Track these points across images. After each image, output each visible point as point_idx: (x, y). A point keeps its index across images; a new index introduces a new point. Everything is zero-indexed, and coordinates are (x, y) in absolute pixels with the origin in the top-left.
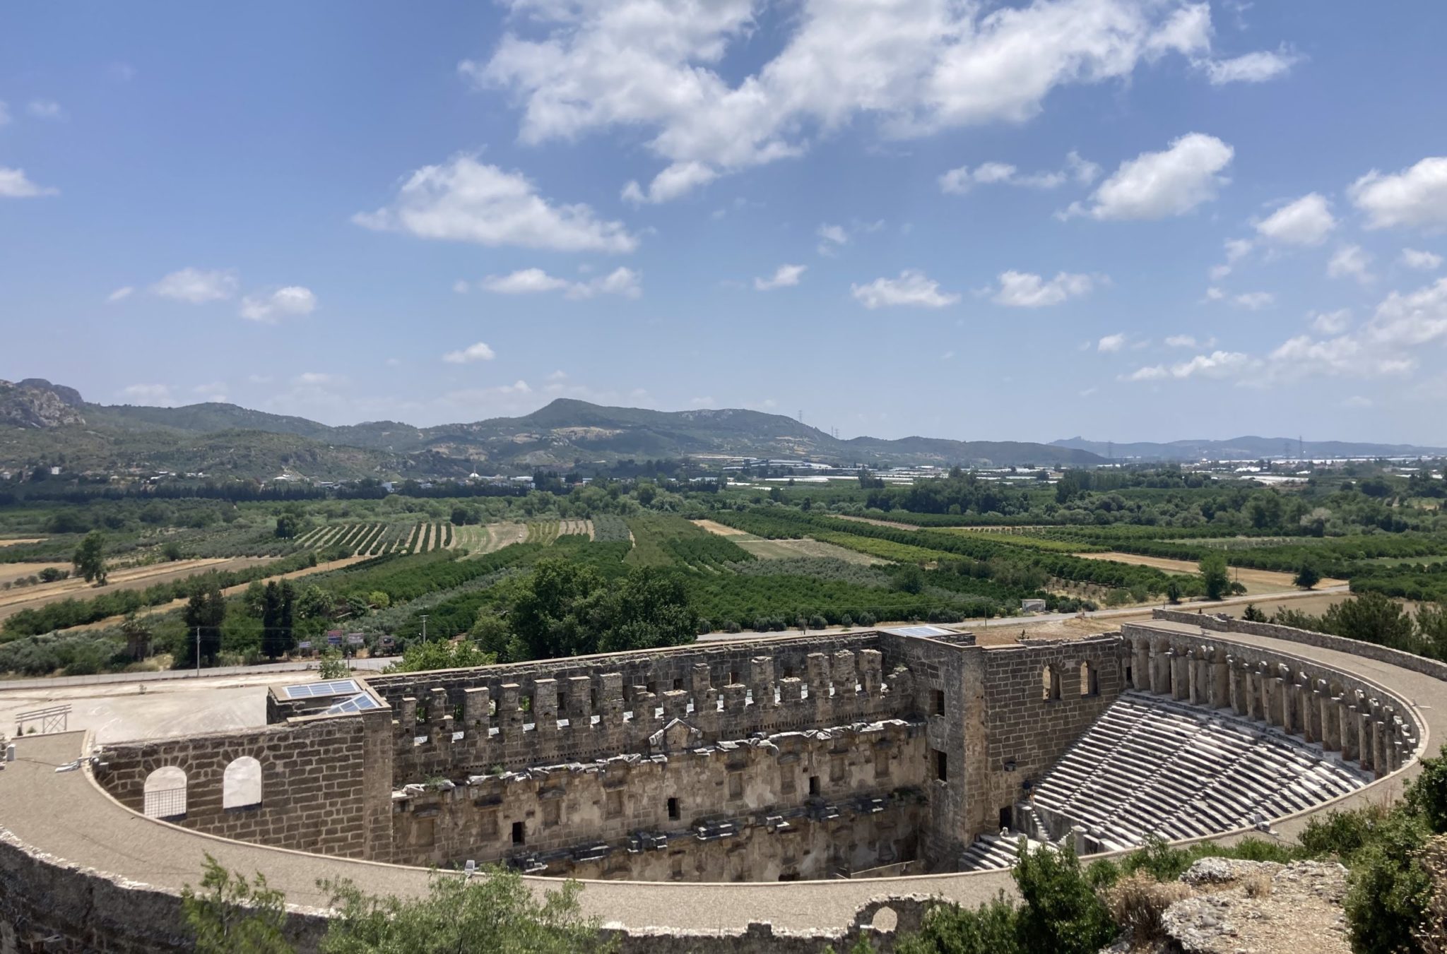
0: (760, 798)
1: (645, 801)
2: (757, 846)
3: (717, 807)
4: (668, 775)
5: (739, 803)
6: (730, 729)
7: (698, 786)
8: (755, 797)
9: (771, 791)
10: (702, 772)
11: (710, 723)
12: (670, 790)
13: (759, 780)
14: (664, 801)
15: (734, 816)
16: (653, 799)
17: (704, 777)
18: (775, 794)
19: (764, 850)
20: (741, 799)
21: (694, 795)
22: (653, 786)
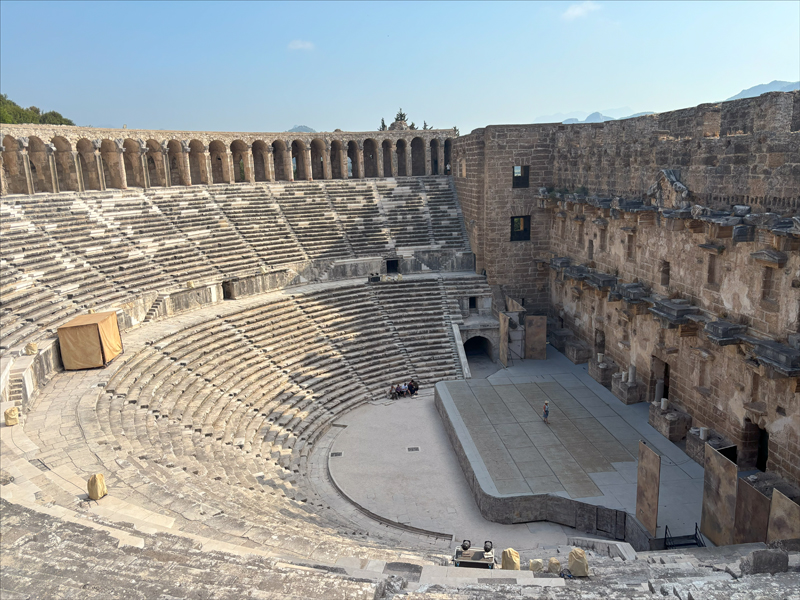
0: (736, 298)
1: (647, 254)
2: (726, 360)
3: (695, 290)
4: (663, 234)
5: (715, 293)
6: (714, 195)
7: (683, 256)
8: (729, 296)
9: (749, 296)
10: (686, 241)
11: (697, 181)
12: (663, 252)
13: (737, 273)
14: (658, 261)
15: (709, 308)
16: (652, 254)
17: (688, 247)
18: (752, 301)
19: (733, 371)
20: (718, 291)
21: (680, 265)
22: (652, 241)
